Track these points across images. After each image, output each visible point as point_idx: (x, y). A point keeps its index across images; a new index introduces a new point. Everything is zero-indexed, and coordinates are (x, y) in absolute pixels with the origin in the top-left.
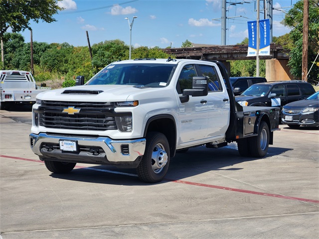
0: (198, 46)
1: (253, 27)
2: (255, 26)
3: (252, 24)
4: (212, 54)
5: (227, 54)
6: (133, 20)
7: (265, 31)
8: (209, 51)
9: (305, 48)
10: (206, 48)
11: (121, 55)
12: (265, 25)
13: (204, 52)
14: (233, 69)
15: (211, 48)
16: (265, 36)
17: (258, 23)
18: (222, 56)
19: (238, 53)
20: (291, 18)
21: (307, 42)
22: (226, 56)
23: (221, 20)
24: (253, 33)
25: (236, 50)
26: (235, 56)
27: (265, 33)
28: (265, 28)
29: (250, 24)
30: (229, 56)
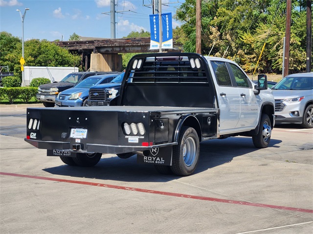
0: (90, 40)
1: (154, 21)
2: (157, 19)
3: (154, 17)
4: (105, 47)
5: (120, 47)
6: (25, 12)
7: (168, 24)
8: (102, 44)
9: (199, 42)
10: (98, 41)
11: (12, 47)
12: (167, 19)
13: (96, 45)
14: (125, 61)
15: (103, 41)
16: (168, 29)
17: (160, 16)
18: (115, 49)
19: (130, 46)
20: (183, 12)
21: (200, 36)
22: (118, 49)
23: (110, 14)
24: (155, 26)
25: (128, 43)
26: (127, 49)
27: (168, 27)
28: (167, 21)
29: (151, 17)
30: (122, 49)
